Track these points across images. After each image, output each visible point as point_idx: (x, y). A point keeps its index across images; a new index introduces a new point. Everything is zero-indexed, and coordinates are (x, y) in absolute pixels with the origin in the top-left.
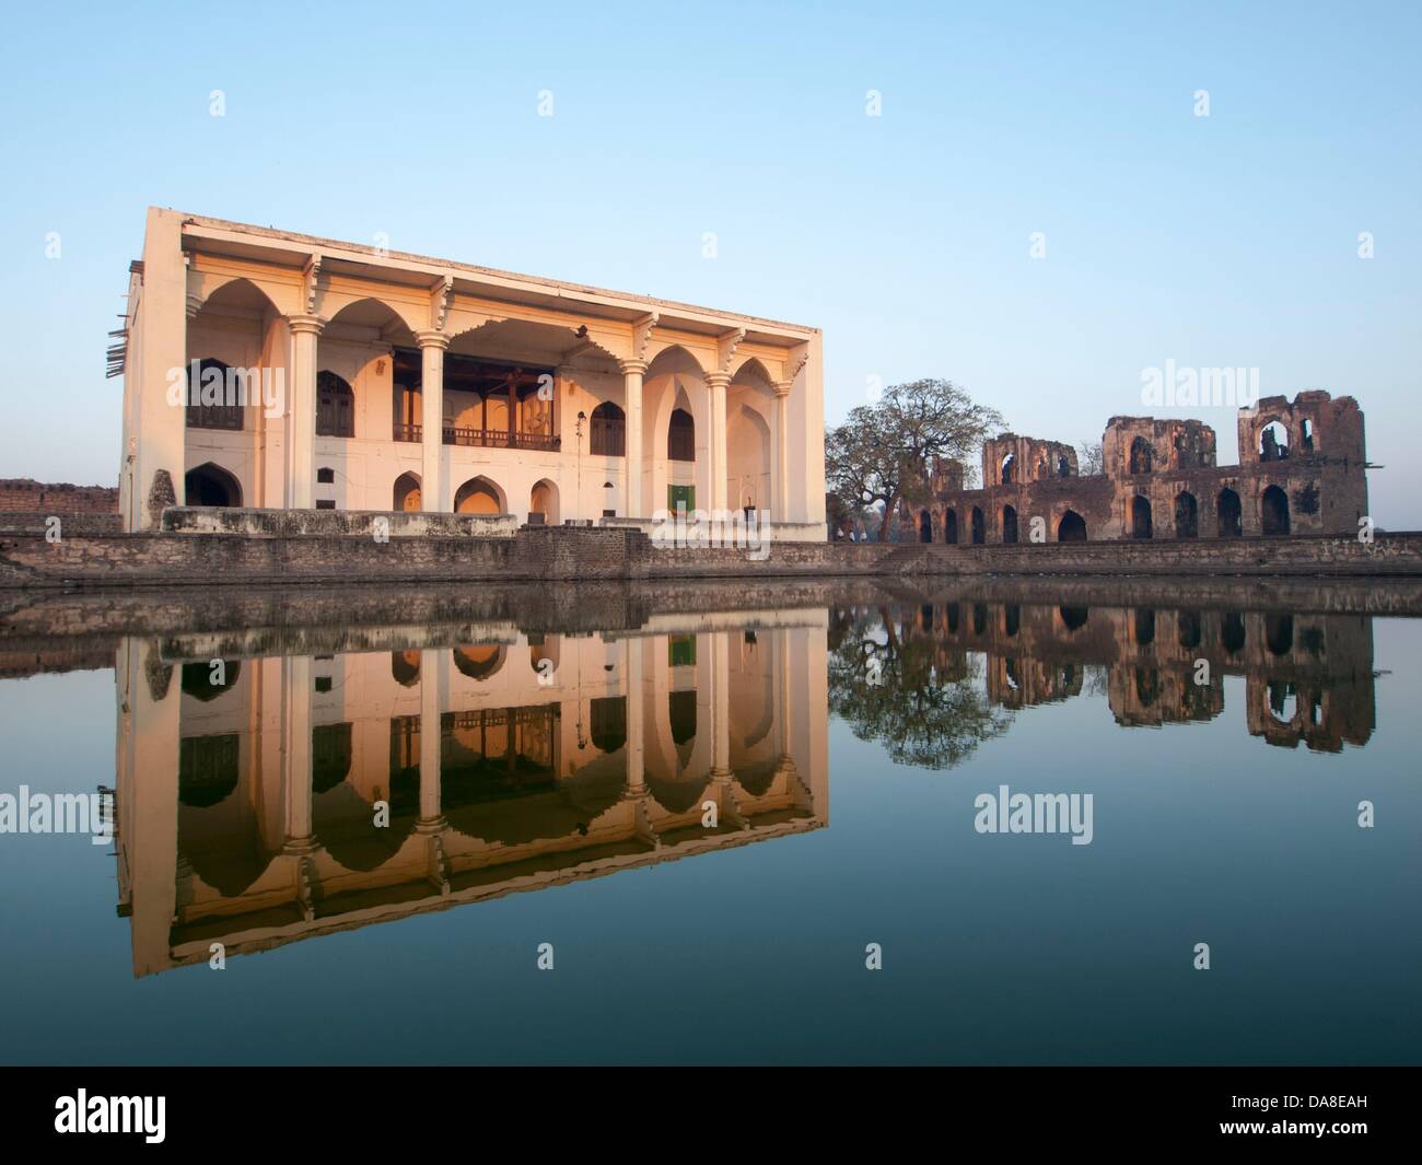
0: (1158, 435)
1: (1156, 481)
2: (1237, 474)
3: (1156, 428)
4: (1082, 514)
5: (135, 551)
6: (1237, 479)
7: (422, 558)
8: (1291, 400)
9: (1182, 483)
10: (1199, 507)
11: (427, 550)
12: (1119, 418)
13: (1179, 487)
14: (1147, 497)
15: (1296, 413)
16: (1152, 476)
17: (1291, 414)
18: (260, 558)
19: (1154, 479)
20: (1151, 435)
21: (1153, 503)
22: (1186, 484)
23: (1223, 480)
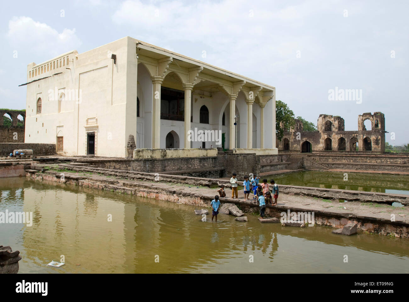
0: (334, 121)
1: (334, 134)
2: (358, 133)
3: (334, 119)
4: (310, 142)
5: (127, 166)
6: (357, 135)
7: (197, 164)
8: (372, 114)
9: (341, 135)
10: (346, 142)
11: (198, 162)
12: (323, 115)
13: (340, 136)
14: (331, 138)
15: (374, 118)
16: (333, 132)
17: (373, 118)
18: (159, 167)
19: (333, 133)
20: (333, 121)
21: (333, 140)
22: (343, 135)
23: (353, 135)
